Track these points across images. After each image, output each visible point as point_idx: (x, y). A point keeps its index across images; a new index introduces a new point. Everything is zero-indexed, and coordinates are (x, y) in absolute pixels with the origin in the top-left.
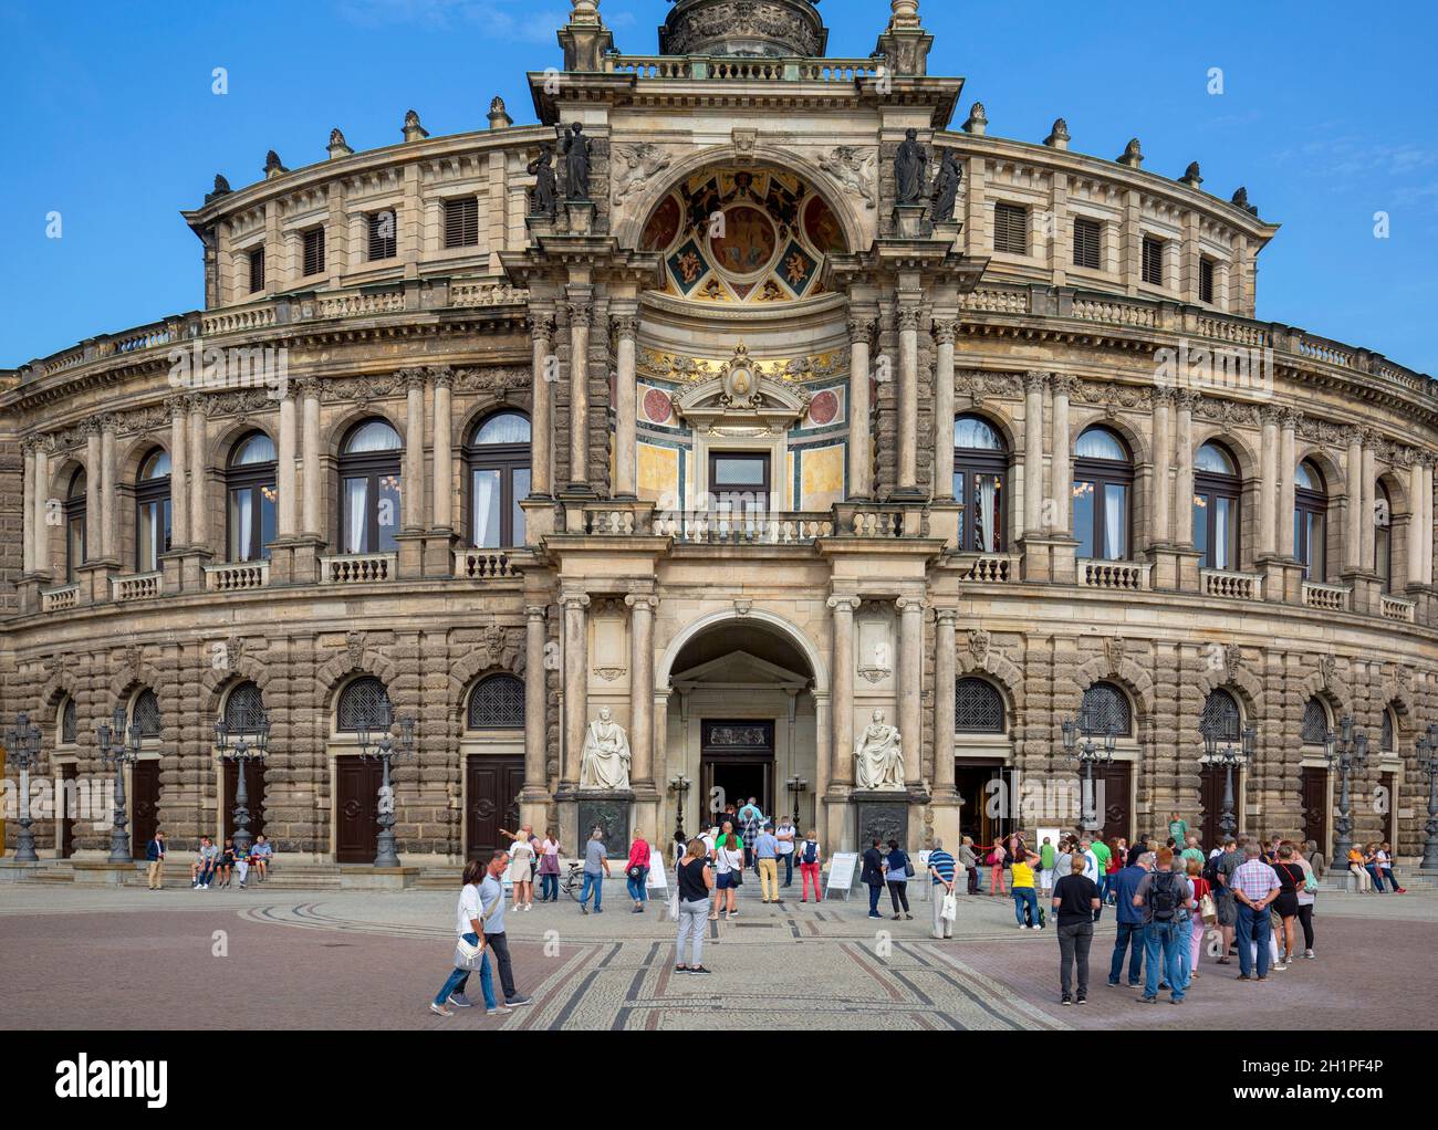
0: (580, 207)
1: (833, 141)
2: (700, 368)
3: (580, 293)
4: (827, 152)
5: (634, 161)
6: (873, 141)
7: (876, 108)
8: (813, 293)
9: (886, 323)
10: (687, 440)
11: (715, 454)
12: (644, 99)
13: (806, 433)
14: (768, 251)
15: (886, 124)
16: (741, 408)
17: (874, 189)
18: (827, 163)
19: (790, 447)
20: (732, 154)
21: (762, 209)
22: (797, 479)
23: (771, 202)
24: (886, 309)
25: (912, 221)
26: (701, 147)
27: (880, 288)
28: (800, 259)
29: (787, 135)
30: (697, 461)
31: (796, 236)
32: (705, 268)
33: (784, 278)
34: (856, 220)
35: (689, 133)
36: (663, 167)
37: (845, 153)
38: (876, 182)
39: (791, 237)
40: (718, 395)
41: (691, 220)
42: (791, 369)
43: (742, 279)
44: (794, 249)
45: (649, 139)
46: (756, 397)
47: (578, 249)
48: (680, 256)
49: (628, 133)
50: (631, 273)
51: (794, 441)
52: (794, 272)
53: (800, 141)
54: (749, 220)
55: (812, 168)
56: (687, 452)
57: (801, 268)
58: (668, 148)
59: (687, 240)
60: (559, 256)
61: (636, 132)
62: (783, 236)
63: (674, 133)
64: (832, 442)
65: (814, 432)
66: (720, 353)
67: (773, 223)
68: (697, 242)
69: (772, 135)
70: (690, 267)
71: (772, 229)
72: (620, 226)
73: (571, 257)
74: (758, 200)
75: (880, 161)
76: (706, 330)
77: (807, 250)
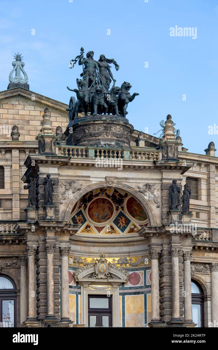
0: (51, 208)
1: (144, 181)
2: (84, 261)
3: (52, 241)
4: (141, 186)
5: (68, 187)
6: (159, 182)
7: (160, 170)
8: (129, 232)
9: (165, 253)
10: (79, 290)
11: (90, 296)
12: (72, 164)
13: (127, 288)
14: (110, 214)
15: (164, 177)
16: (101, 278)
17: (159, 200)
18: (142, 190)
19: (120, 294)
20: (105, 185)
21: (110, 200)
22: (123, 307)
23: (114, 197)
24: (166, 247)
25: (176, 215)
26: (93, 182)
27: (163, 238)
28: (123, 219)
29: (126, 179)
30: (83, 299)
31: (123, 210)
32: (85, 220)
33: (117, 226)
34: (153, 212)
35: (89, 177)
36: (79, 190)
37: (148, 186)
38: (160, 198)
39: (120, 210)
40: (93, 273)
41: (82, 203)
42: (120, 262)
43: (100, 225)
44: (121, 215)
45: (73, 178)
46: (108, 274)
47: (52, 225)
48: (76, 216)
49: (65, 176)
50: (69, 231)
51: (122, 291)
52: (121, 223)
53: (131, 181)
54: (104, 203)
55: (136, 192)
56: (79, 296)
57: (124, 222)
58: (80, 182)
59: (79, 210)
60: (44, 227)
61: (68, 176)
62: (117, 209)
63: (83, 177)
64: (138, 293)
65: (130, 288)
66: (91, 254)
67: (113, 204)
68: (83, 211)
69: (121, 179)
70: (79, 220)
71: (112, 206)
72: (62, 212)
73: (49, 227)
74: (108, 196)
75: (162, 190)
76: (85, 246)
77: (127, 215)
